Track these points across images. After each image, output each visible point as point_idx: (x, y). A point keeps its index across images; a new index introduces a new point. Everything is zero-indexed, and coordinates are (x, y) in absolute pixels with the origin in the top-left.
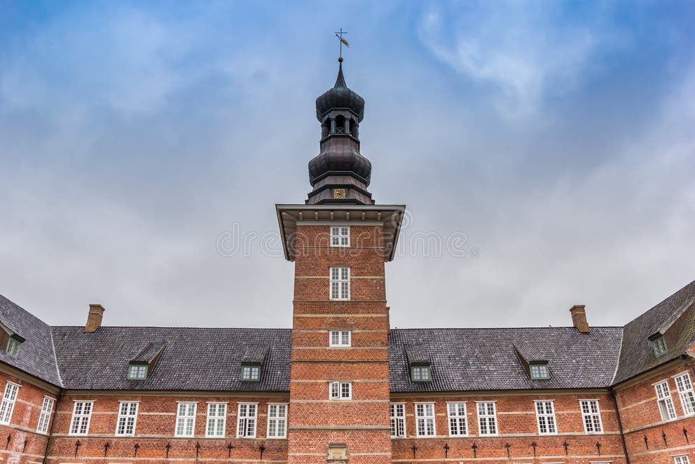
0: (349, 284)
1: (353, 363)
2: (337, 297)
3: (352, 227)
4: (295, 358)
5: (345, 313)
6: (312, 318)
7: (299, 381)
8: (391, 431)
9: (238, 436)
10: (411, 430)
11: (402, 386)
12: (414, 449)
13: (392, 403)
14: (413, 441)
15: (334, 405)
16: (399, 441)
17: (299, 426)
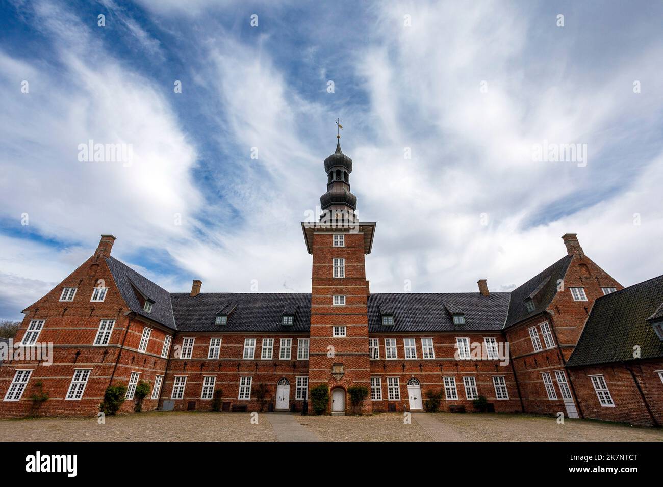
0: (344, 268)
1: (347, 315)
2: (337, 276)
3: (345, 235)
4: (313, 312)
5: (341, 285)
6: (323, 288)
7: (315, 325)
8: (370, 356)
9: (280, 359)
10: (383, 355)
11: (376, 328)
12: (385, 367)
13: (370, 339)
14: (383, 362)
15: (336, 340)
16: (375, 361)
17: (316, 352)
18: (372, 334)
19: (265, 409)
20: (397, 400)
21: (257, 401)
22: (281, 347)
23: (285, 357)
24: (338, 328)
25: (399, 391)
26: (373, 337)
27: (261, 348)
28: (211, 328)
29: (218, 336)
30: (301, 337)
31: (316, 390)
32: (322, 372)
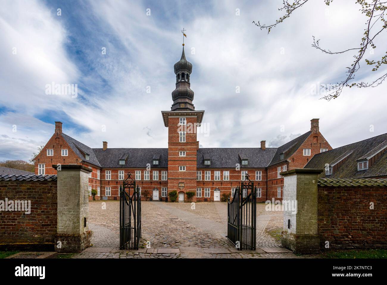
0: (185, 137)
1: (186, 161)
2: (182, 141)
3: (186, 118)
4: (169, 159)
5: (184, 146)
6: (174, 148)
7: (171, 166)
8: (197, 179)
9: (153, 180)
10: (203, 179)
11: (201, 166)
12: (204, 183)
13: (198, 171)
14: (203, 181)
15: (180, 172)
16: (199, 181)
17: (171, 178)
18: (198, 169)
19: (148, 200)
20: (208, 197)
21: (144, 197)
22: (153, 175)
23: (156, 179)
24: (182, 167)
25: (210, 194)
26: (199, 170)
27: (144, 175)
28: (118, 166)
29: (122, 170)
30: (163, 170)
31: (171, 193)
32: (174, 186)
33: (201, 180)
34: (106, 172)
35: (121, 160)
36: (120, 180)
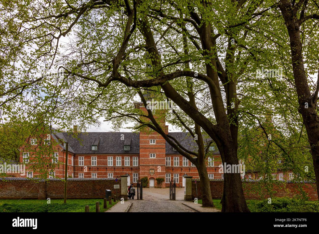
1: (156, 148)
4: (140, 147)
5: (154, 134)
7: (142, 153)
8: (166, 165)
9: (125, 166)
11: (170, 152)
12: (173, 169)
14: (172, 167)
15: (151, 159)
16: (169, 167)
17: (142, 164)
20: (177, 183)
22: (125, 161)
23: (127, 165)
24: (152, 154)
25: (179, 179)
26: (168, 156)
27: (116, 161)
28: (91, 152)
29: (95, 156)
30: (134, 156)
31: (143, 179)
32: (145, 172)
33: (170, 166)
34: (79, 158)
35: (93, 146)
36: (93, 166)
